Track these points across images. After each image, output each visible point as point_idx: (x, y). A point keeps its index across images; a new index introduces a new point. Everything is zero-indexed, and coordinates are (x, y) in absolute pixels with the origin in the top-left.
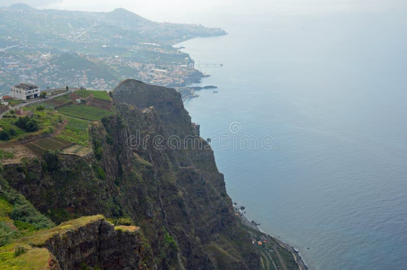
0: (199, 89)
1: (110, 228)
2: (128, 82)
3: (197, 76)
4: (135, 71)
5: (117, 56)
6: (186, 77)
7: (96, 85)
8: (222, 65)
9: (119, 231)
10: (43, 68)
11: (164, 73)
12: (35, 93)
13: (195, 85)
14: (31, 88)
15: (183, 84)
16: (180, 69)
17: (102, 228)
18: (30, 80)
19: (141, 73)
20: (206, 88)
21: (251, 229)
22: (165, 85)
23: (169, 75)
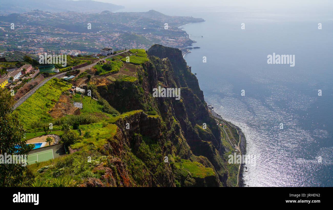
0: (191, 49)
1: (146, 116)
2: (155, 45)
3: (190, 42)
4: (159, 40)
5: (150, 33)
6: (185, 43)
7: (141, 47)
8: (202, 37)
9: (150, 118)
10: (116, 40)
11: (174, 41)
12: (111, 52)
13: (189, 47)
14: (109, 50)
15: (183, 47)
16: (181, 39)
17: (142, 116)
18: (110, 46)
19: (162, 41)
20: (195, 48)
21: (216, 118)
22: (174, 47)
23: (176, 42)
